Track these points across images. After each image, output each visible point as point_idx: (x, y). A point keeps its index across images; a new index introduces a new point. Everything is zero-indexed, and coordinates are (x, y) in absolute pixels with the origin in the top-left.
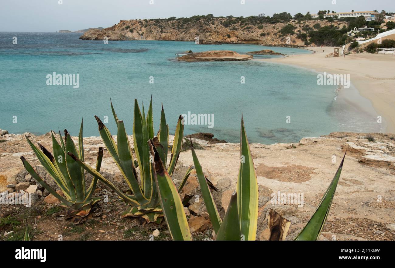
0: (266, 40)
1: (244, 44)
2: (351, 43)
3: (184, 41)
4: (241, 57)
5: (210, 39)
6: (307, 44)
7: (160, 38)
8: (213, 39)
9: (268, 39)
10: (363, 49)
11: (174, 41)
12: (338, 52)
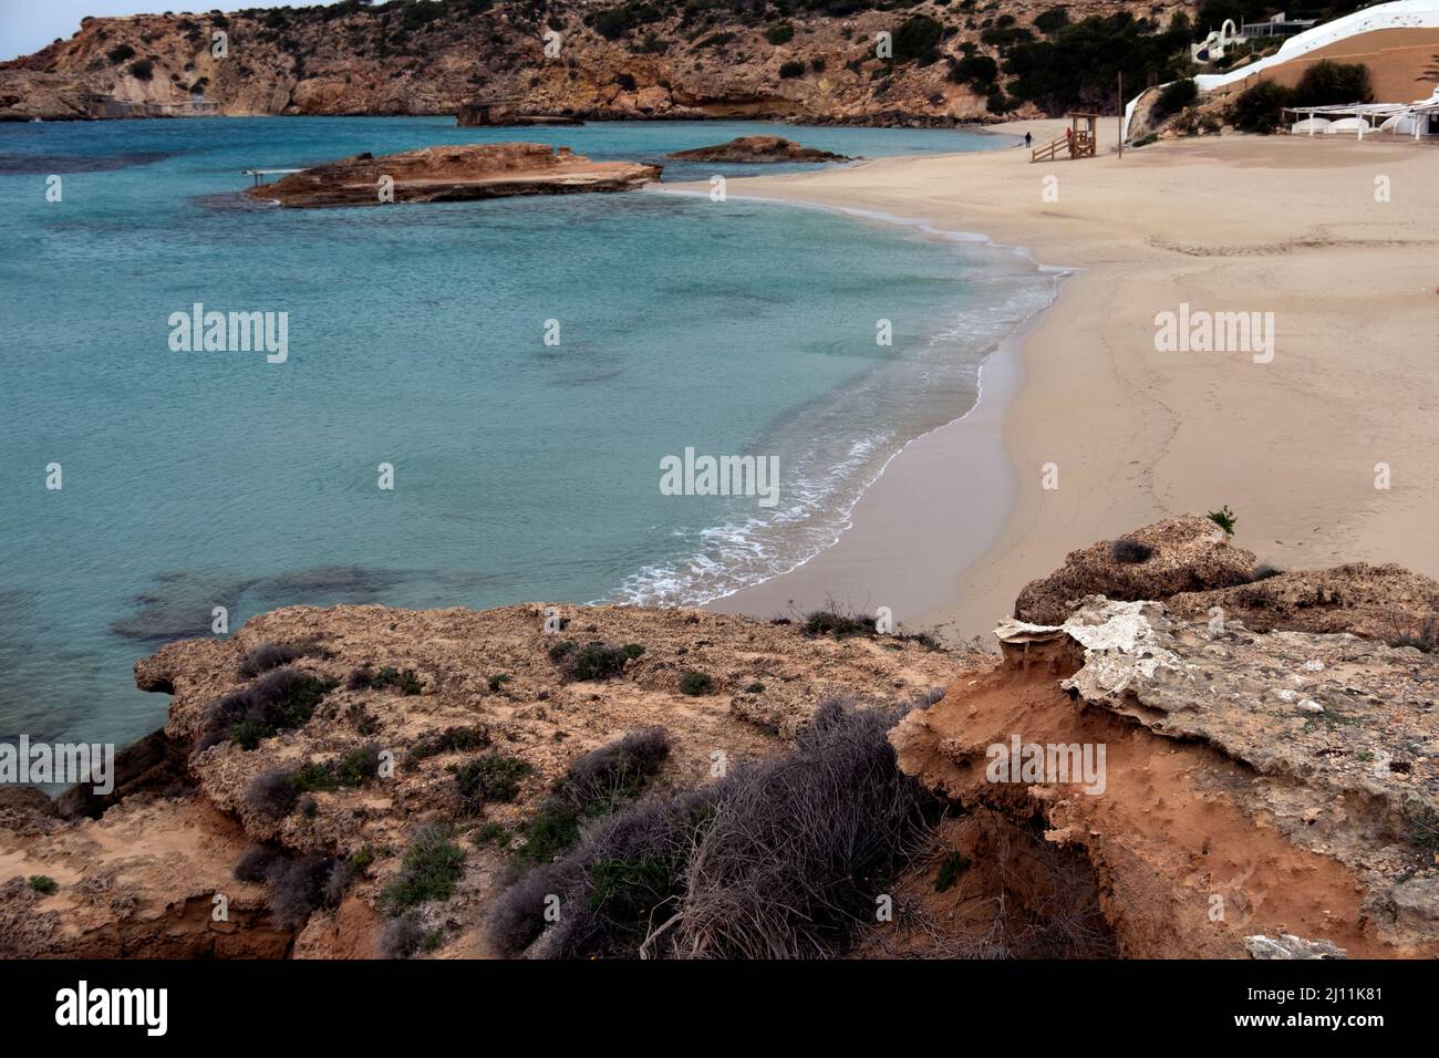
0: (811, 95)
1: (700, 118)
2: (1164, 90)
3: (411, 115)
4: (590, 176)
5: (533, 100)
6: (999, 107)
7: (291, 103)
8: (551, 99)
9: (817, 90)
10: (1219, 115)
11: (360, 114)
12: (1090, 135)
